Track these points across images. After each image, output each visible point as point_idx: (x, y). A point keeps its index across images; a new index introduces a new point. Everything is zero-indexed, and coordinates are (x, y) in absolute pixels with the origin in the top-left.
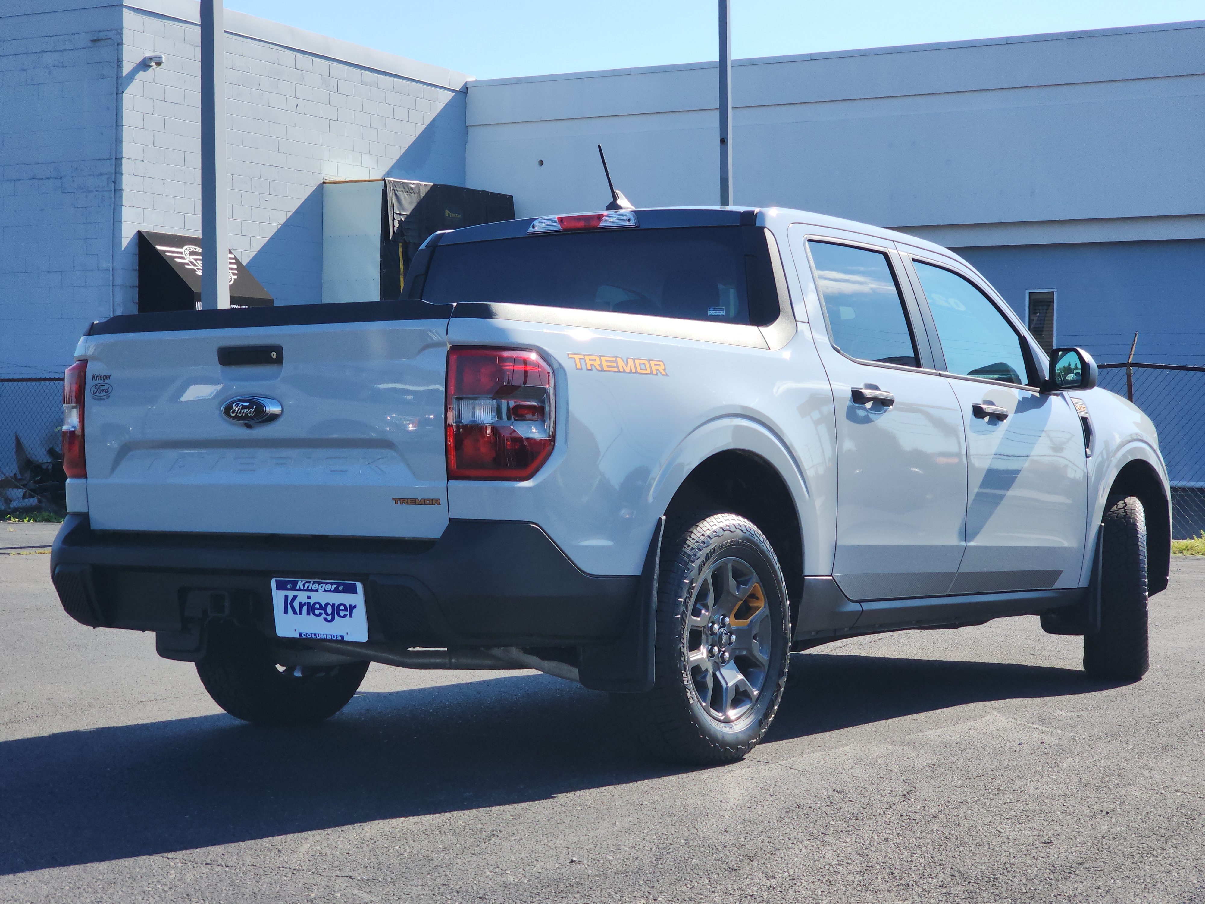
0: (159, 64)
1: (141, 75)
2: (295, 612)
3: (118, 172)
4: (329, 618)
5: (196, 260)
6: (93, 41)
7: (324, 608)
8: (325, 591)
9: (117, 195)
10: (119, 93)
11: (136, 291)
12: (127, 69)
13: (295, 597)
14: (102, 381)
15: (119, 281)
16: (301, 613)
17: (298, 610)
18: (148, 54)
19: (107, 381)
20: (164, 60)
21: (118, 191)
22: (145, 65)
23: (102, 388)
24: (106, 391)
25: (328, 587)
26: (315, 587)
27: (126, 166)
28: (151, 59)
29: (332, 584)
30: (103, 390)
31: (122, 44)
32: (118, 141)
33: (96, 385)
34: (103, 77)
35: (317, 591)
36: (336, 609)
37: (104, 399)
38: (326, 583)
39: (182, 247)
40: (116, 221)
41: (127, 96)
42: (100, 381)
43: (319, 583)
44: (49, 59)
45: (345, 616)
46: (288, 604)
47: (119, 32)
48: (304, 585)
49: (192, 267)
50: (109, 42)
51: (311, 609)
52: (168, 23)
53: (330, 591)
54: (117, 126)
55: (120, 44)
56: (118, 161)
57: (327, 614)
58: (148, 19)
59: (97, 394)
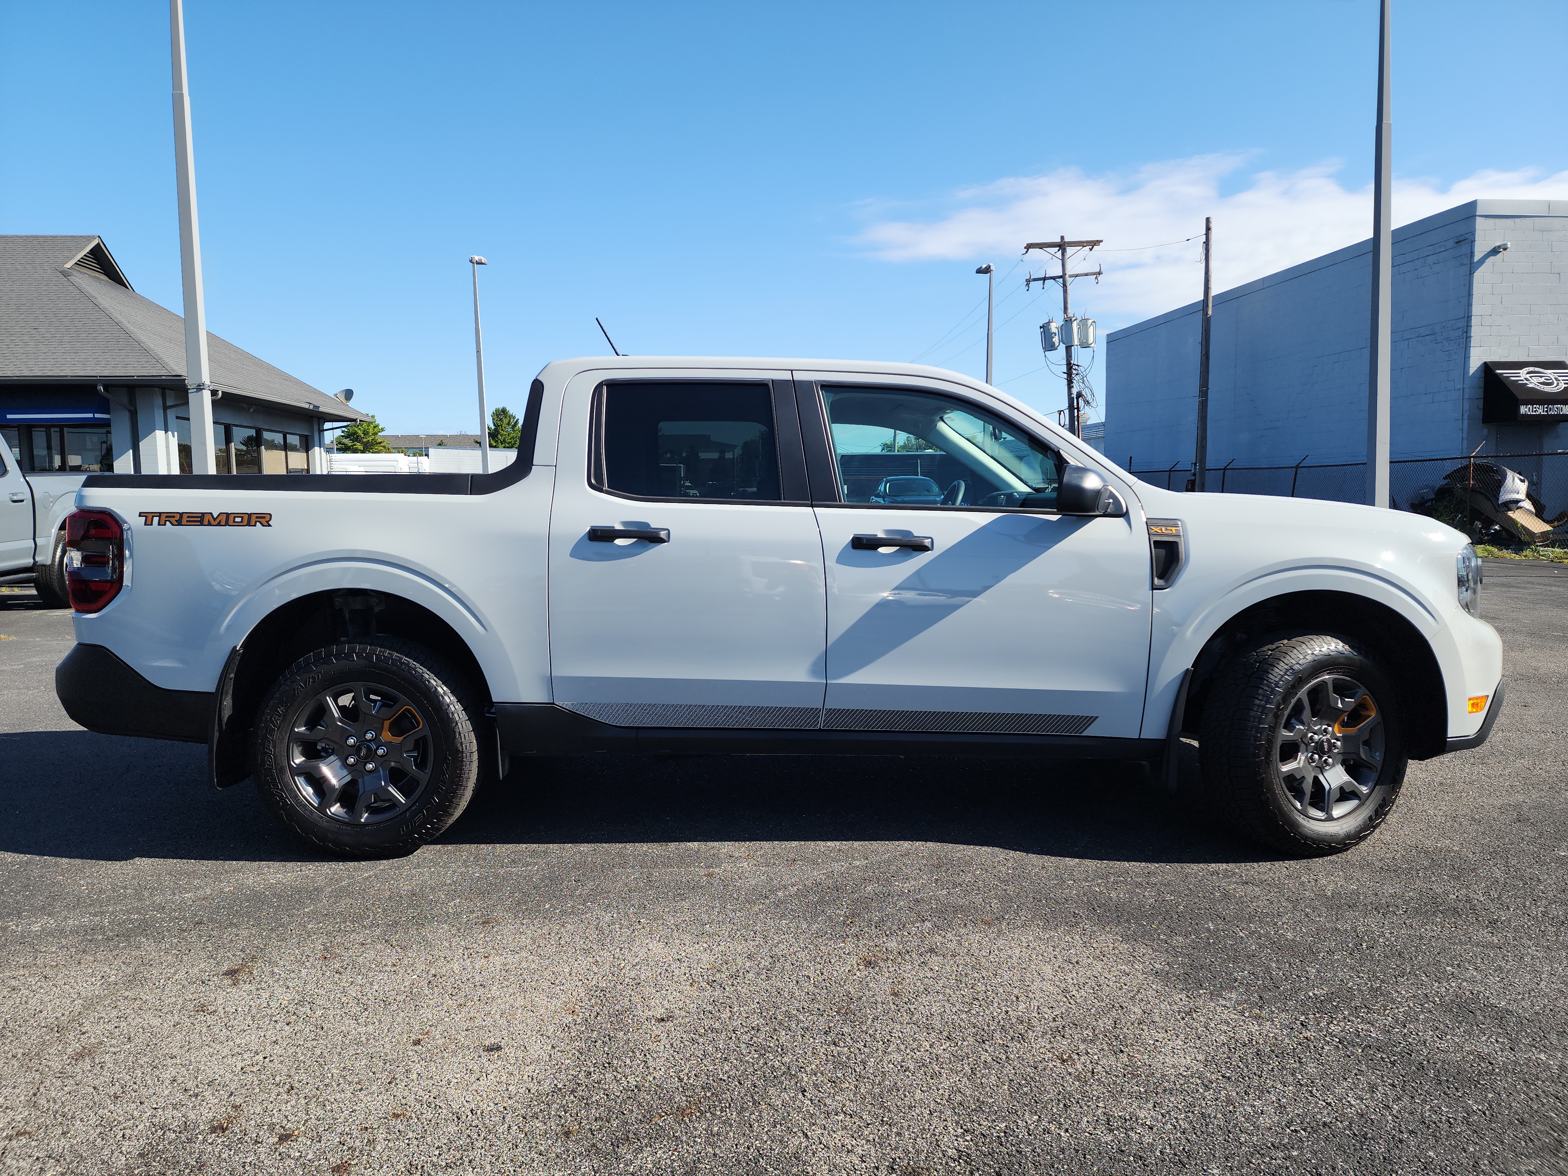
0: (1505, 249)
1: (1491, 259)
3: (1468, 326)
5: (1531, 377)
6: (1457, 243)
9: (1468, 340)
10: (1471, 273)
11: (1481, 401)
12: (1477, 257)
15: (1467, 396)
18: (1497, 244)
20: (1509, 246)
21: (1468, 338)
22: (1495, 251)
27: (1474, 321)
28: (1499, 247)
31: (1475, 241)
32: (1470, 305)
34: (1462, 265)
39: (1521, 369)
40: (1466, 357)
41: (1478, 275)
44: (1431, 260)
47: (1473, 233)
49: (1526, 382)
50: (1467, 241)
52: (1517, 220)
54: (1469, 295)
55: (1473, 241)
56: (1469, 317)
58: (1498, 221)
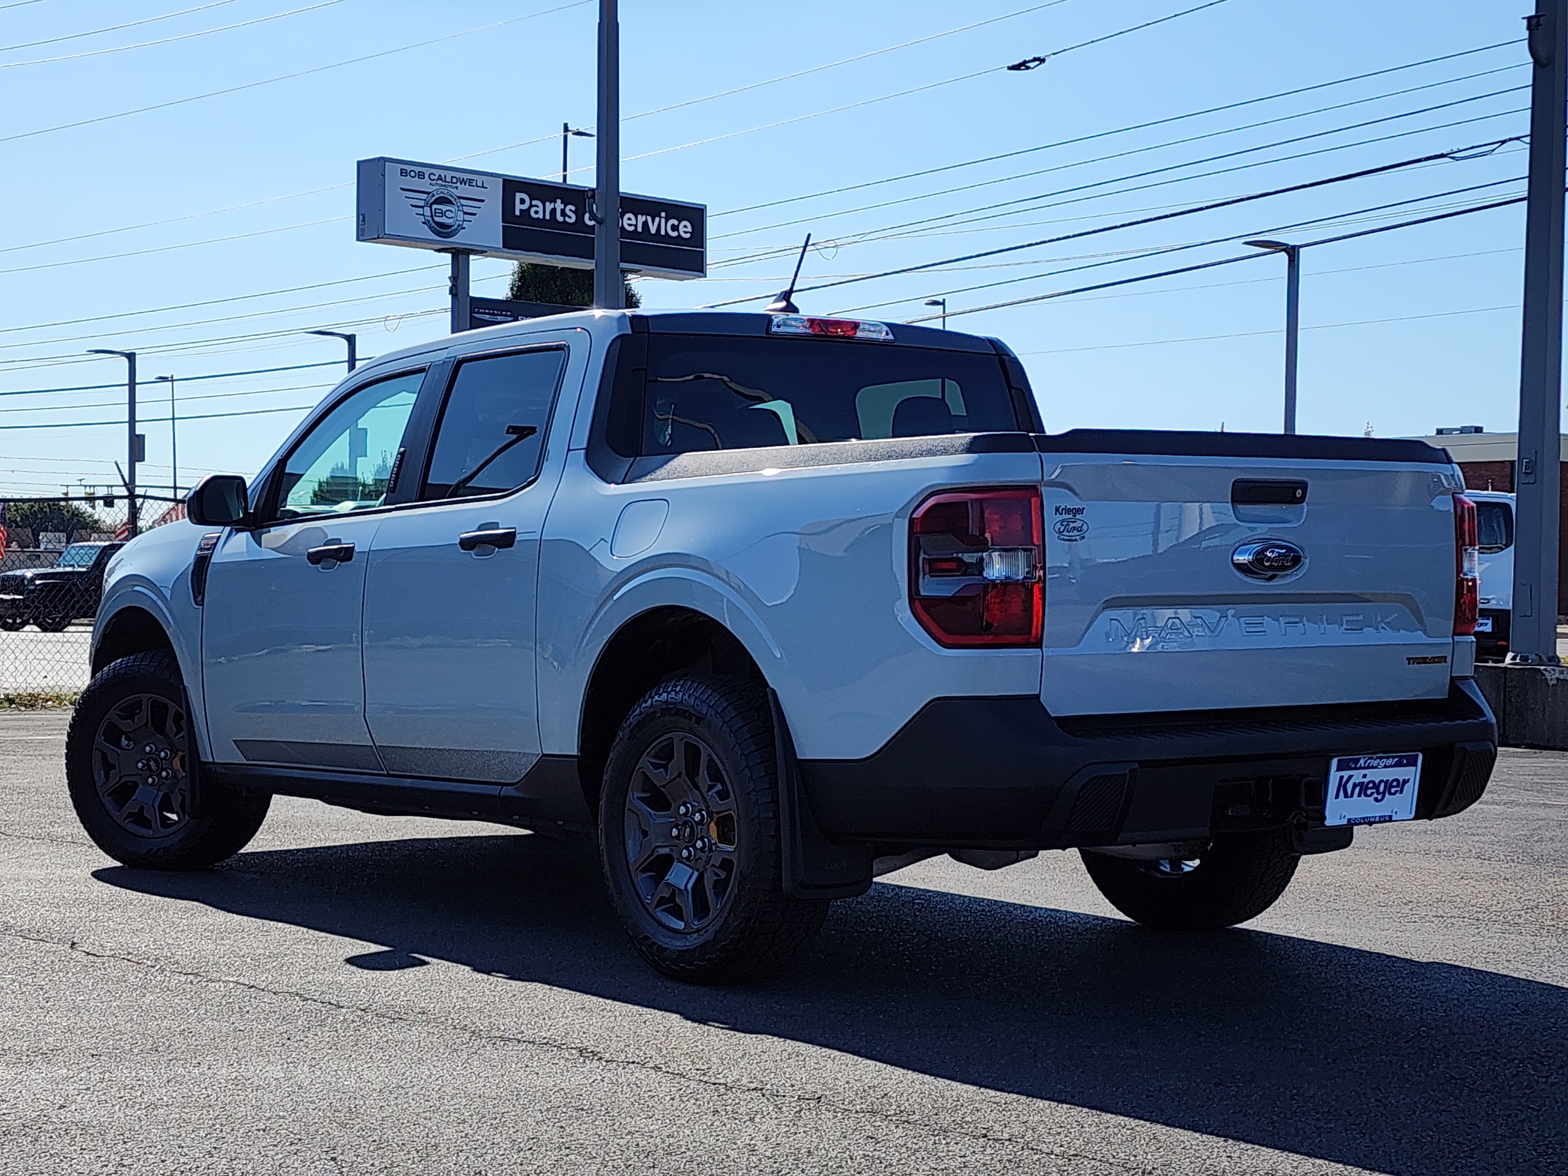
2: (1346, 796)
4: (1380, 797)
7: (1376, 787)
8: (1385, 767)
13: (1350, 777)
14: (1071, 516)
16: (1352, 796)
17: (1349, 791)
19: (1078, 516)
23: (1072, 525)
24: (1079, 529)
25: (1390, 762)
26: (1375, 763)
29: (1394, 757)
30: (1074, 528)
33: (1062, 521)
35: (1376, 767)
36: (1389, 785)
37: (1076, 540)
38: (1388, 758)
42: (1068, 516)
43: (1381, 758)
45: (1396, 792)
46: (1342, 785)
48: (1365, 763)
51: (1363, 788)
53: (1390, 766)
57: (1378, 793)
59: (1065, 533)
